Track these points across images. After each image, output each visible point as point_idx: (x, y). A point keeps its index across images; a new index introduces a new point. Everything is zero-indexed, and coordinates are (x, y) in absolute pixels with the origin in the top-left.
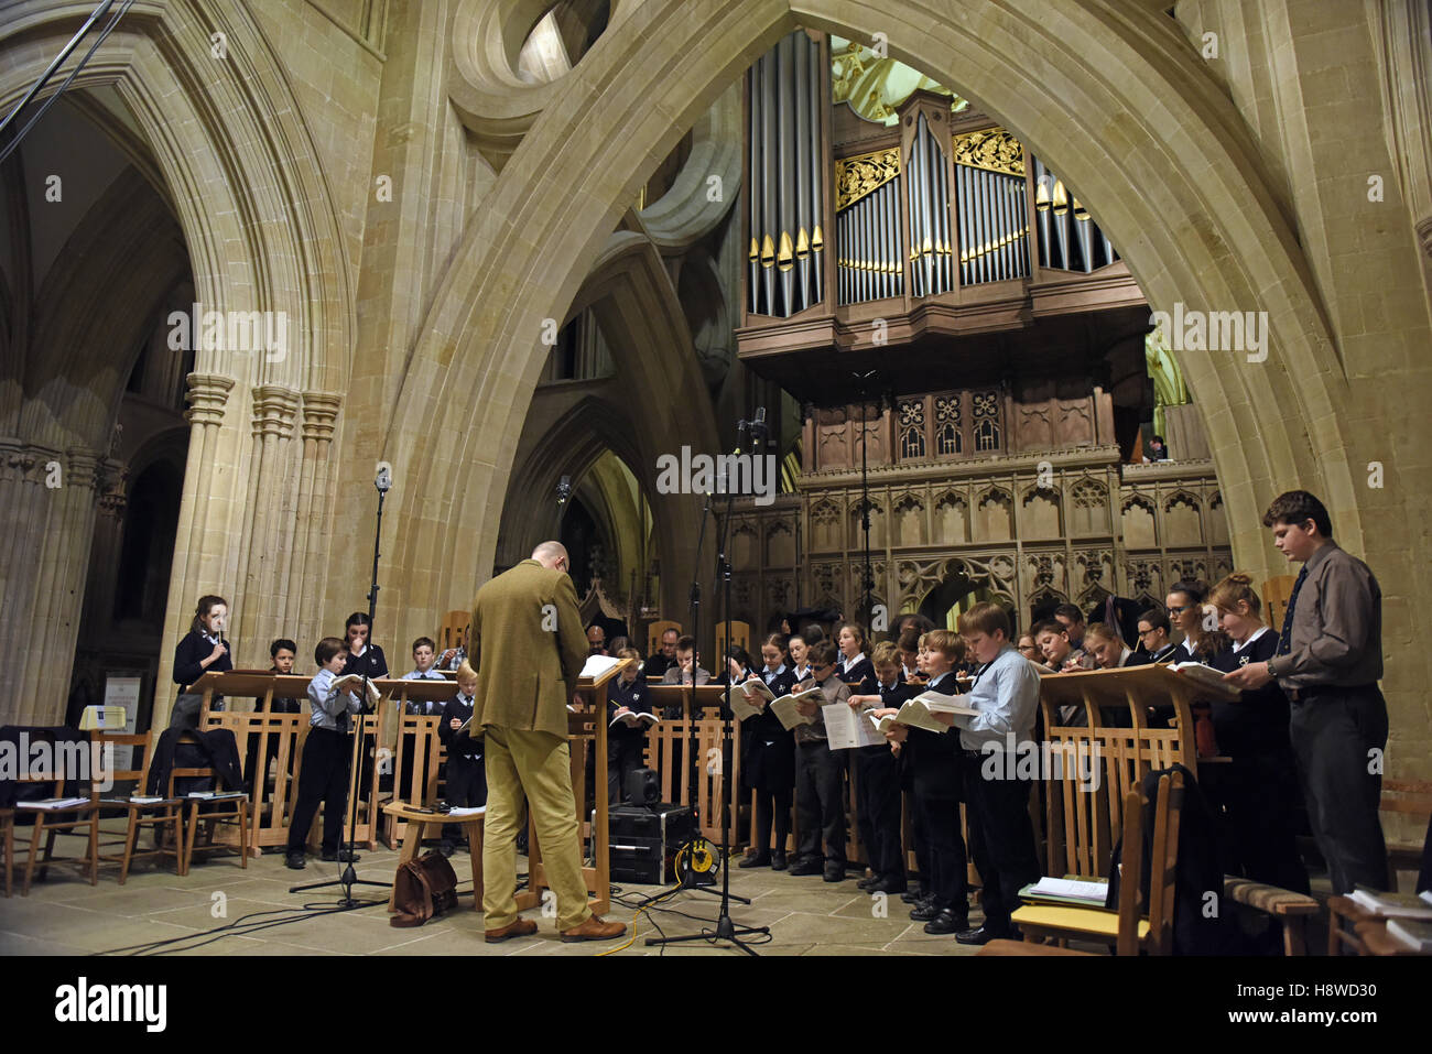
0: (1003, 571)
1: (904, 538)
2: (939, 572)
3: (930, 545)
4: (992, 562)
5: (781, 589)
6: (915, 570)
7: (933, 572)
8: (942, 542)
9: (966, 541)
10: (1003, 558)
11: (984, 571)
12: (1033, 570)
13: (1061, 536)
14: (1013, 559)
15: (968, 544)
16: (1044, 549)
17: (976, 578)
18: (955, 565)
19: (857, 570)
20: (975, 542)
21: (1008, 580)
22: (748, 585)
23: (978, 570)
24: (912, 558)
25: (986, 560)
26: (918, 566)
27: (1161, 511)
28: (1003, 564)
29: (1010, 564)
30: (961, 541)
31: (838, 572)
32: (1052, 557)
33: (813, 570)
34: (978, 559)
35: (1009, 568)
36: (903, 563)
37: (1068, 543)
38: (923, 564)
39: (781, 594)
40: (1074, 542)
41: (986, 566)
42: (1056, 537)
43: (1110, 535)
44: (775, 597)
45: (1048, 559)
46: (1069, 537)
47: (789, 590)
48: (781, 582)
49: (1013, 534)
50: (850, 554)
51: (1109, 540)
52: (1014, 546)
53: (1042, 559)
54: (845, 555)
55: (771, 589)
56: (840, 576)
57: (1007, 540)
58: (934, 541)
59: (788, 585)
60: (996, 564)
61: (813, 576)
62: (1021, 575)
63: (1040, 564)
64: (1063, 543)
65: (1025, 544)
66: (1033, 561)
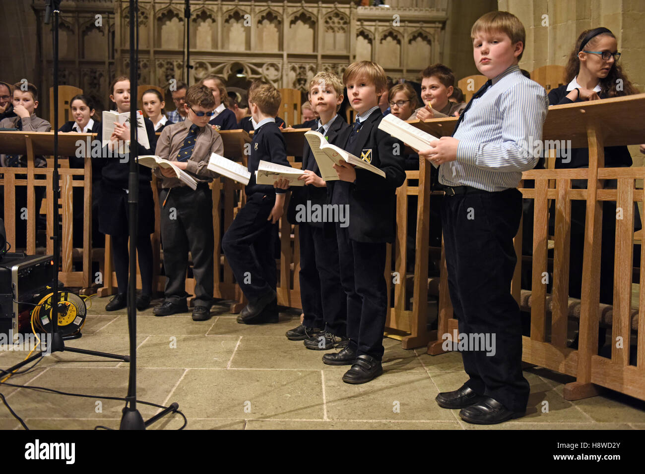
0: (271, 74)
1: (199, 42)
2: (225, 71)
3: (220, 50)
4: (265, 67)
5: (95, 78)
6: (206, 69)
7: (220, 71)
8: (228, 48)
9: (246, 49)
10: (272, 65)
11: (257, 73)
12: (293, 75)
13: (314, 51)
14: (280, 66)
15: (248, 52)
16: (303, 60)
17: (252, 78)
18: (238, 68)
19: (161, 66)
20: (253, 51)
21: (275, 81)
22: (67, 73)
23: (254, 72)
24: (205, 59)
25: (260, 65)
26: (209, 66)
27: (377, 42)
28: (272, 69)
29: (277, 70)
30: (242, 49)
31: (145, 66)
32: (307, 67)
33: (125, 62)
34: (255, 64)
35: (276, 73)
36: (198, 63)
37: (319, 57)
38: (213, 65)
39: (95, 81)
40: (324, 57)
41: (260, 70)
42: (310, 52)
43: (348, 54)
44: (90, 84)
45: (304, 68)
46: (320, 53)
47: (102, 80)
48: (95, 73)
49: (281, 46)
50: (156, 52)
51: (347, 58)
52: (281, 56)
53: (300, 68)
54: (152, 52)
55: (87, 78)
56: (147, 69)
57: (276, 51)
58: (223, 47)
59: (101, 75)
60: (268, 69)
61: (124, 67)
62: (285, 78)
63: (298, 71)
64: (315, 57)
65: (289, 56)
66: (294, 69)
